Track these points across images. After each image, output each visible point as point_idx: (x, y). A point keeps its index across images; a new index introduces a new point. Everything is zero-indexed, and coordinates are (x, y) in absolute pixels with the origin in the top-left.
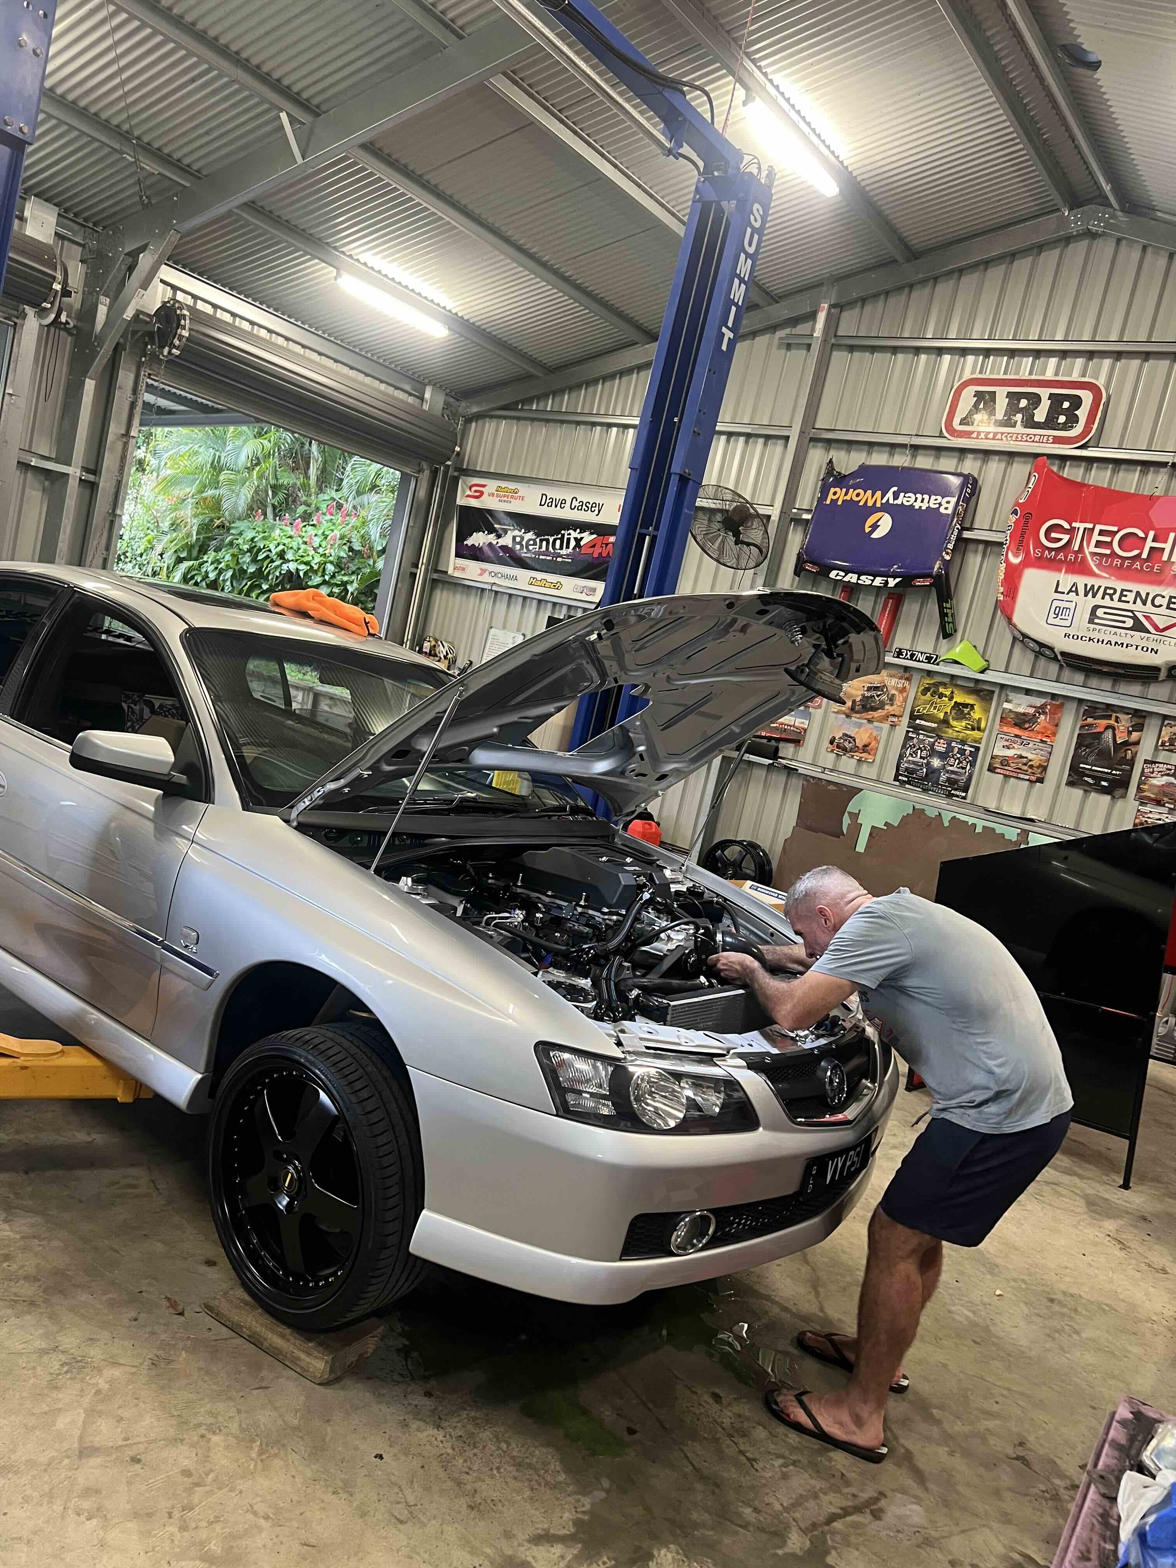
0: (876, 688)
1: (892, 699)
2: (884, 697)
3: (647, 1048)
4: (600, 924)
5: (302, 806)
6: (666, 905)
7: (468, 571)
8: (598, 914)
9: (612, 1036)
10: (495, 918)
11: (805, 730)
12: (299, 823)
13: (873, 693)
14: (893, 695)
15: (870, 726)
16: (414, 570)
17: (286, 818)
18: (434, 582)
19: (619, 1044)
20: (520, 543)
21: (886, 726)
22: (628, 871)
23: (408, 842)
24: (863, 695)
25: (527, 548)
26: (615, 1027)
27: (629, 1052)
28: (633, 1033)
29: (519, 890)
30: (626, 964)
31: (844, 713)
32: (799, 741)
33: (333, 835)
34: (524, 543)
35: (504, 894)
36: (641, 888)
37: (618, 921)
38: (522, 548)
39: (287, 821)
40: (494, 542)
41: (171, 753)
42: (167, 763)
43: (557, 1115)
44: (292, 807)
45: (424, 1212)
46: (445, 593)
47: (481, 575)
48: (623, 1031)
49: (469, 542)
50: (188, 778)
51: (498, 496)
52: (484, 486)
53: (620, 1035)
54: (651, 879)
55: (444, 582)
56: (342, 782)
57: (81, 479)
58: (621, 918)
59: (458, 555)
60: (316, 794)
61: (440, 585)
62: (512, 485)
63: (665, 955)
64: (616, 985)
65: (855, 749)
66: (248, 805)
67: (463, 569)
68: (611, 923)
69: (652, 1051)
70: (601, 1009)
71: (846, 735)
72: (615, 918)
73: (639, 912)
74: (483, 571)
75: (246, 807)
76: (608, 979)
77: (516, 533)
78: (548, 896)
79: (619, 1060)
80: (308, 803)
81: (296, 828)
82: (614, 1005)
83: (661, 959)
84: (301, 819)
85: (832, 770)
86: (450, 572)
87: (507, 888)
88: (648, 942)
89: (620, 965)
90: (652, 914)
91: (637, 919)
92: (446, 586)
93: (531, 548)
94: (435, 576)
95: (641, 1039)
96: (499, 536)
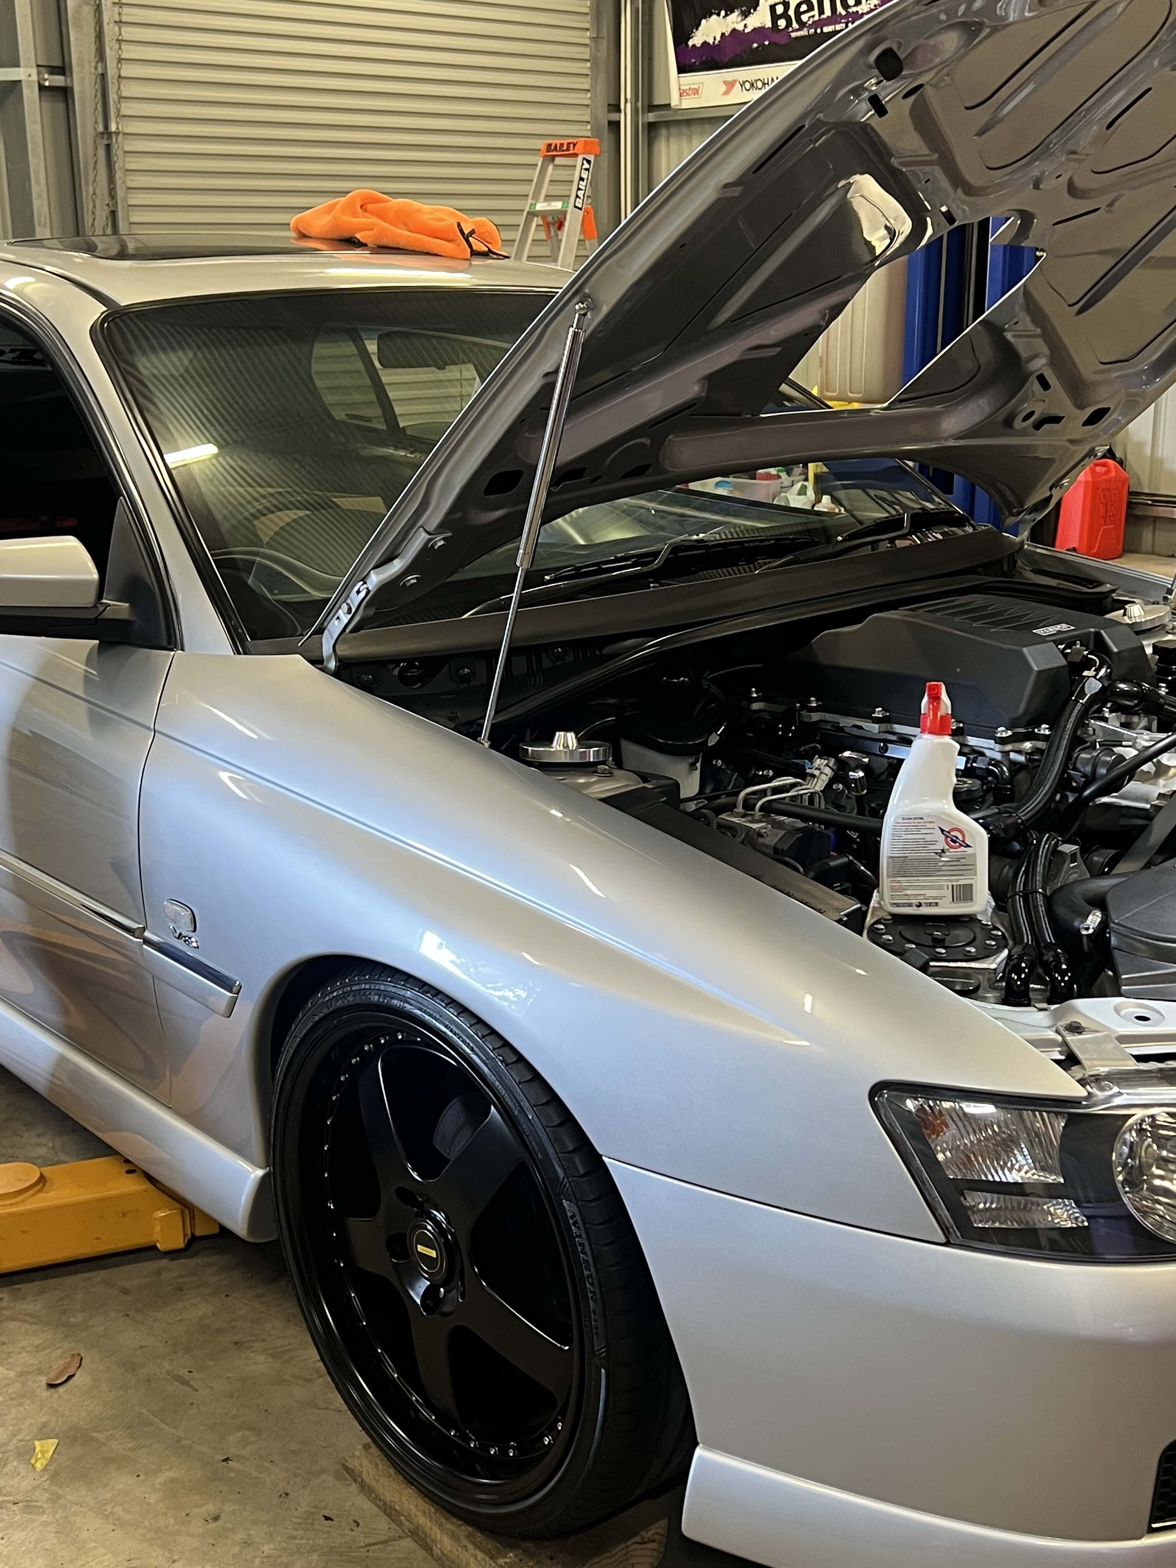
3: (1140, 1058)
4: (997, 764)
5: (335, 627)
6: (1141, 696)
7: (703, 92)
8: (991, 743)
9: (1051, 1043)
10: (764, 793)
12: (340, 660)
16: (614, 117)
17: (314, 655)
18: (652, 128)
19: (1070, 1061)
20: (785, 15)
22: (1042, 639)
23: (570, 658)
25: (799, 20)
26: (1056, 1016)
27: (1097, 1079)
28: (1102, 1027)
29: (815, 717)
30: (1068, 848)
33: (415, 672)
34: (791, 13)
35: (786, 730)
36: (1076, 668)
37: (1036, 751)
38: (789, 23)
39: (317, 662)
40: (740, 27)
41: (91, 565)
42: (86, 583)
43: (947, 1244)
44: (320, 631)
45: (698, 1452)
46: (674, 145)
47: (727, 93)
48: (1075, 1028)
49: (697, 40)
50: (133, 606)
53: (1070, 1038)
54: (1100, 646)
55: (668, 124)
56: (397, 566)
57: (42, 88)
58: (1041, 745)
59: (682, 69)
60: (355, 599)
61: (663, 132)
63: (1157, 808)
64: (1049, 901)
66: (243, 641)
67: (696, 91)
68: (1021, 758)
69: (1153, 1065)
70: (1018, 970)
72: (1028, 745)
73: (1081, 723)
74: (730, 85)
75: (240, 646)
76: (1029, 894)
78: (877, 721)
79: (1074, 1102)
80: (345, 619)
81: (337, 674)
82: (1049, 957)
83: (1148, 816)
84: (344, 651)
86: (674, 102)
87: (789, 716)
88: (1114, 785)
89: (1055, 852)
90: (1113, 722)
91: (1077, 742)
92: (673, 130)
93: (804, 18)
94: (651, 117)
95: (1124, 1039)
96: (746, 14)
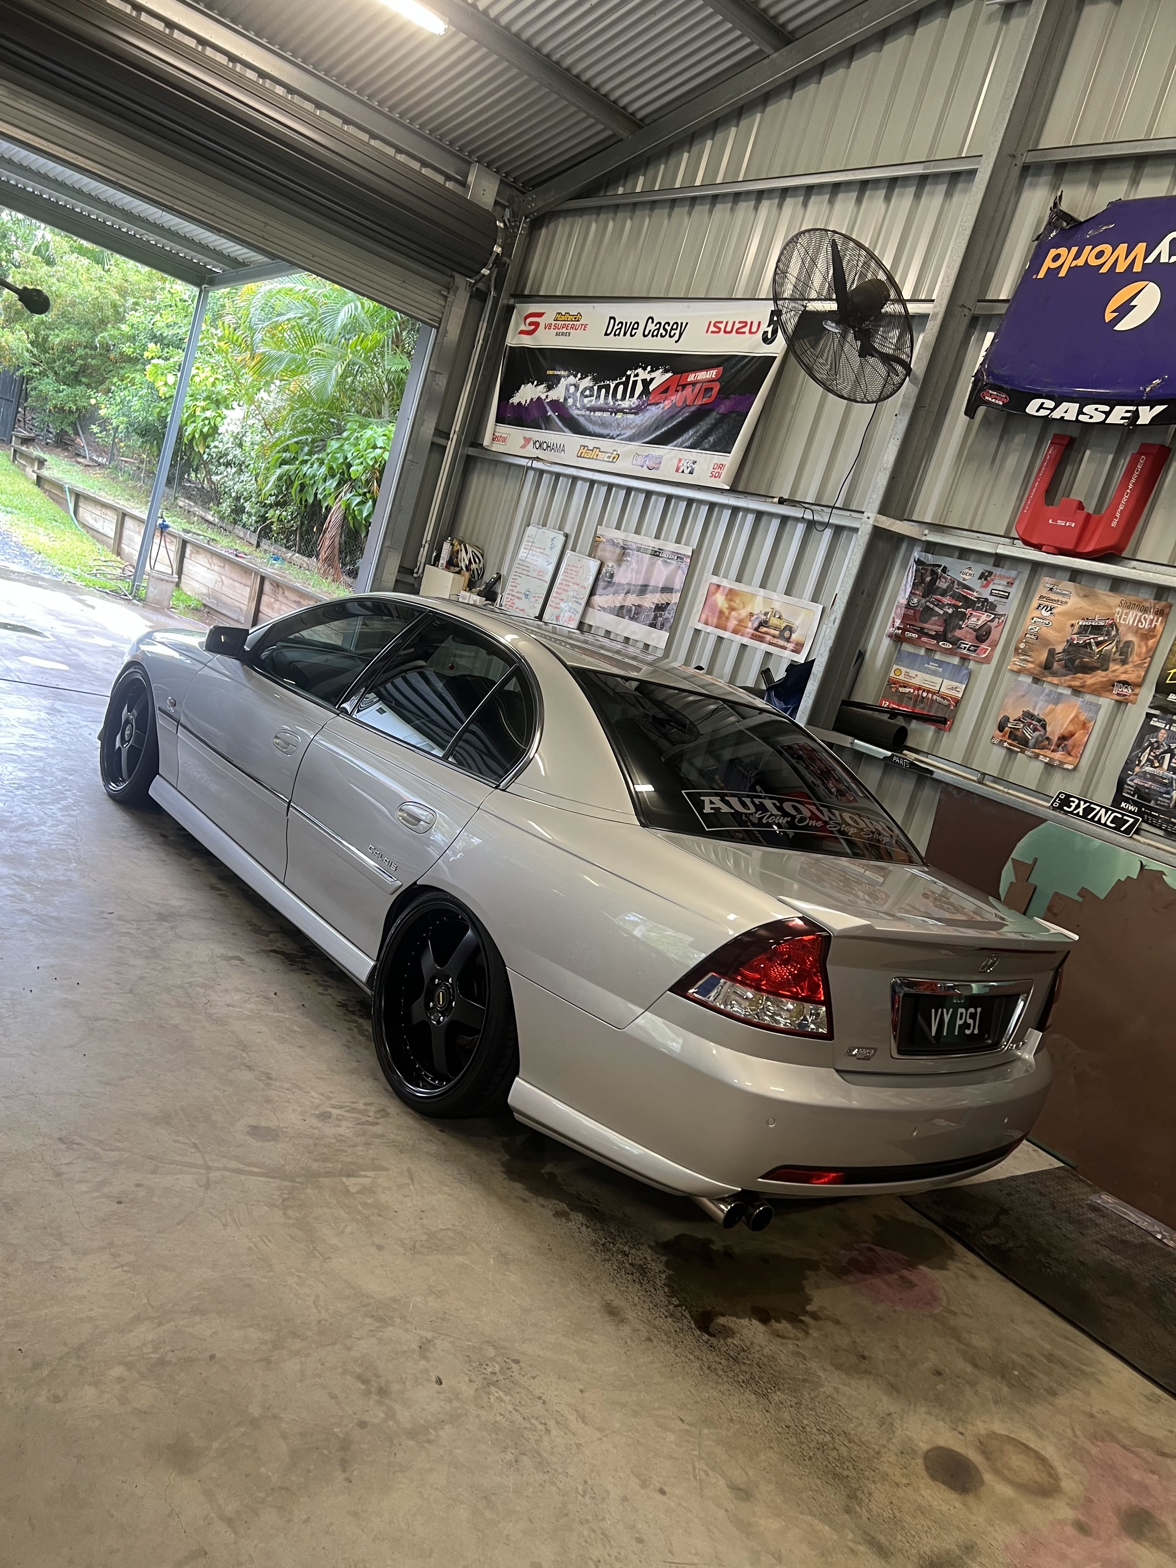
0: (1097, 629)
1: (1125, 652)
2: (1111, 647)
11: (957, 702)
13: (1091, 638)
14: (1128, 643)
15: (1079, 701)
16: (440, 441)
18: (468, 460)
20: (574, 395)
21: (1106, 703)
24: (1070, 643)
25: (581, 401)
31: (1029, 672)
32: (944, 721)
34: (578, 394)
38: (575, 402)
40: (543, 397)
46: (482, 477)
49: (515, 400)
51: (556, 327)
52: (540, 315)
55: (480, 460)
59: (498, 420)
61: (477, 467)
62: (573, 308)
65: (1043, 743)
71: (1032, 716)
77: (572, 379)
85: (996, 780)
86: (488, 445)
92: (485, 466)
93: (586, 401)
94: (468, 451)
96: (550, 388)
